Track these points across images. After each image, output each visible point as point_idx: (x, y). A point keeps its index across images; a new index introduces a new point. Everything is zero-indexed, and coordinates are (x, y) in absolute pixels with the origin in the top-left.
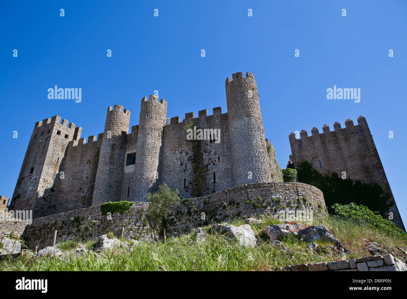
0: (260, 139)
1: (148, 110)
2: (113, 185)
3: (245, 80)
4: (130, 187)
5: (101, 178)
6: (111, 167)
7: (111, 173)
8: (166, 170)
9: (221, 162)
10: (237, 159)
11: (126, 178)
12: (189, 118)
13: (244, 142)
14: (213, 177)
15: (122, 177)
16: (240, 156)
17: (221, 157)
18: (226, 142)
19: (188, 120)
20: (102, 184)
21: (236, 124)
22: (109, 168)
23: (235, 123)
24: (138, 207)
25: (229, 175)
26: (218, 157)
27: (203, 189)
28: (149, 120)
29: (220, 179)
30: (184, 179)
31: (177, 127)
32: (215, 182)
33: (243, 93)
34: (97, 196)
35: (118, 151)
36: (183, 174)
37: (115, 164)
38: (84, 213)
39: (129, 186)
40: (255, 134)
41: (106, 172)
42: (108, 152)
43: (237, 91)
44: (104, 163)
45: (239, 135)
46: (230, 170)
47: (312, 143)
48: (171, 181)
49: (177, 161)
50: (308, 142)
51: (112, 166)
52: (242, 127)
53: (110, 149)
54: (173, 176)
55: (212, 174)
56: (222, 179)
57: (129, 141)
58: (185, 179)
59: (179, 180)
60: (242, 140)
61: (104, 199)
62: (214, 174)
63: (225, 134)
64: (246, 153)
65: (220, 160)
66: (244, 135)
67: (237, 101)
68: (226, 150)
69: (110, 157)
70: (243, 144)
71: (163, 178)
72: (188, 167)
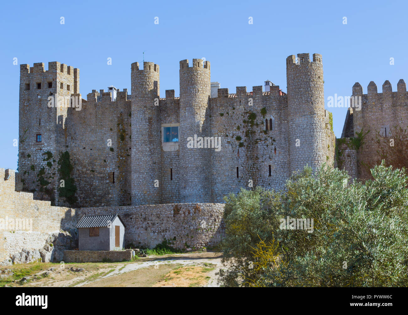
0: (321, 141)
1: (193, 81)
2: (155, 168)
3: (311, 65)
4: (173, 169)
5: (141, 160)
6: (151, 147)
7: (152, 154)
8: (215, 155)
9: (277, 155)
10: (296, 159)
11: (165, 157)
12: (240, 93)
13: (305, 143)
14: (269, 170)
15: (162, 157)
16: (300, 157)
17: (278, 149)
18: (284, 132)
19: (240, 96)
20: (144, 167)
21: (298, 121)
22: (149, 148)
23: (297, 119)
24: (208, 208)
25: (286, 170)
26: (274, 148)
27: (258, 181)
28: (196, 94)
29: (276, 172)
30: (236, 168)
31: (226, 103)
32: (270, 175)
33: (308, 83)
34: (141, 180)
35: (156, 126)
36: (236, 162)
37: (154, 143)
38: (152, 210)
39: (172, 167)
40: (317, 135)
41: (147, 153)
42: (146, 127)
43: (301, 79)
44: (143, 141)
45: (301, 135)
46: (286, 164)
47: (381, 103)
48: (222, 168)
49: (228, 146)
50: (376, 101)
51: (152, 145)
52: (305, 126)
53: (148, 124)
54: (224, 163)
55: (267, 166)
56: (278, 173)
57: (164, 110)
58: (238, 168)
59: (231, 167)
60: (304, 141)
61: (148, 184)
62: (270, 166)
63: (283, 122)
64: (306, 156)
65: (277, 152)
66: (305, 135)
67: (301, 92)
68: (283, 141)
69: (149, 135)
70: (304, 145)
71: (212, 163)
72: (241, 155)
